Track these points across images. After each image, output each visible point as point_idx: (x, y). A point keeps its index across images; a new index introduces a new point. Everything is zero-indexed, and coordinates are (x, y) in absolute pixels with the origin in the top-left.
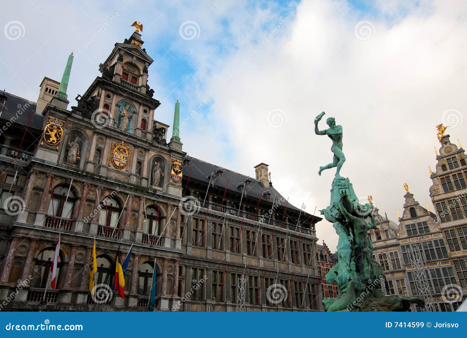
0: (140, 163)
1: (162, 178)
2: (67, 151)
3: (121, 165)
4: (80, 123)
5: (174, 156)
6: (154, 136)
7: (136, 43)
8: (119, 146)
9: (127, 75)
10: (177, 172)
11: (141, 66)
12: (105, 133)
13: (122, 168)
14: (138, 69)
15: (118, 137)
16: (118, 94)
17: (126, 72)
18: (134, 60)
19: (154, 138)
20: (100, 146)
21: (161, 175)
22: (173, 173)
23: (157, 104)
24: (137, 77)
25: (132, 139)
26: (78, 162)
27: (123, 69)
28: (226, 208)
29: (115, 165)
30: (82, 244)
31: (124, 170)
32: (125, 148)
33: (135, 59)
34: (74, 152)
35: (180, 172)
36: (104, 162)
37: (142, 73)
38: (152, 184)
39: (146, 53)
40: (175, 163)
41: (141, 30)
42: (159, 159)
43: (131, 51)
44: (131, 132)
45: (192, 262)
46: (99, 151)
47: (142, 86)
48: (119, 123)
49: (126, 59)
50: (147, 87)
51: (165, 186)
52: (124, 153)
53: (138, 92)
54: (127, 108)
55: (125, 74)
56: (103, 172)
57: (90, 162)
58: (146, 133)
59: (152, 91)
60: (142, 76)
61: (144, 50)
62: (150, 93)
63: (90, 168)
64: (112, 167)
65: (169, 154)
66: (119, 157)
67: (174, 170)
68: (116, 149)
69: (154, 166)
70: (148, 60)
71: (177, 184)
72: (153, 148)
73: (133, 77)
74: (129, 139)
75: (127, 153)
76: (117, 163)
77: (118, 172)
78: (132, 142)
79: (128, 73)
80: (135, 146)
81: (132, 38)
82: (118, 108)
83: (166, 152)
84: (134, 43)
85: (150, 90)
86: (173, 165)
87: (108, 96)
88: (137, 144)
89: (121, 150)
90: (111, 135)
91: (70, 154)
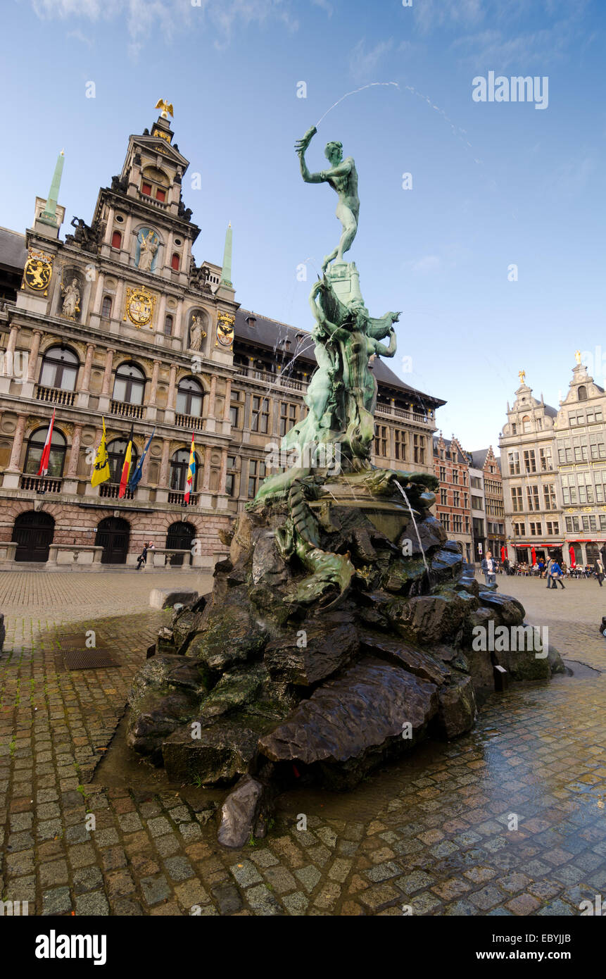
0: (170, 318)
1: (204, 340)
2: (62, 299)
3: (142, 319)
4: (78, 258)
5: (221, 309)
6: (192, 278)
7: (162, 134)
8: (139, 293)
9: (151, 187)
10: (226, 332)
11: (170, 172)
12: (115, 274)
13: (144, 323)
14: (166, 176)
15: (134, 280)
16: (134, 216)
17: (146, 181)
18: (159, 163)
19: (192, 282)
20: (109, 291)
21: (203, 336)
22: (219, 332)
23: (195, 232)
24: (165, 190)
25: (157, 283)
26: (78, 315)
27: (143, 178)
28: (301, 384)
29: (133, 320)
30: (88, 423)
31: (147, 327)
32: (147, 296)
33: (160, 159)
34: (71, 300)
35: (230, 332)
36: (115, 314)
37: (172, 183)
38: (189, 347)
39: (178, 151)
40: (222, 318)
41: (171, 114)
42: (199, 313)
43: (153, 148)
44: (156, 272)
45: (249, 452)
46: (108, 299)
47: (172, 203)
48: (139, 259)
49: (147, 161)
50: (181, 205)
51: (208, 349)
52: (146, 302)
53: (165, 213)
54: (150, 237)
55: (147, 186)
56: (114, 329)
57: (94, 315)
58: (179, 275)
59: (189, 212)
60: (172, 187)
61: (176, 146)
62: (185, 214)
63: (95, 323)
64: (129, 322)
65: (214, 305)
66: (138, 308)
67: (221, 328)
68: (133, 296)
69: (191, 323)
70: (181, 162)
71: (226, 348)
72: (190, 296)
73: (158, 190)
74: (153, 282)
75: (150, 302)
76: (136, 317)
77: (138, 329)
78: (158, 288)
79: (150, 183)
80: (162, 293)
81: (156, 127)
82: (135, 237)
83: (209, 303)
84: (159, 135)
85: (185, 210)
86: (220, 321)
87: (120, 219)
88: (165, 290)
89: (141, 298)
90: (125, 276)
91: (66, 303)
